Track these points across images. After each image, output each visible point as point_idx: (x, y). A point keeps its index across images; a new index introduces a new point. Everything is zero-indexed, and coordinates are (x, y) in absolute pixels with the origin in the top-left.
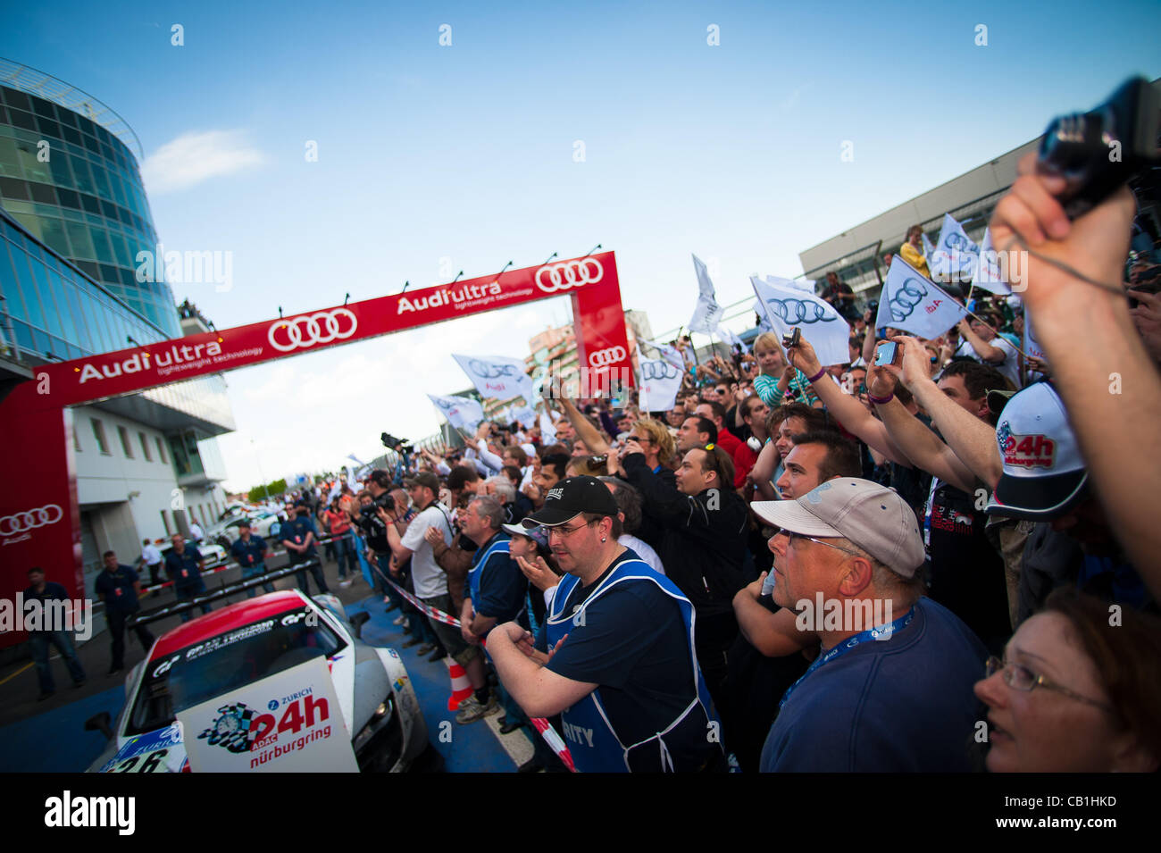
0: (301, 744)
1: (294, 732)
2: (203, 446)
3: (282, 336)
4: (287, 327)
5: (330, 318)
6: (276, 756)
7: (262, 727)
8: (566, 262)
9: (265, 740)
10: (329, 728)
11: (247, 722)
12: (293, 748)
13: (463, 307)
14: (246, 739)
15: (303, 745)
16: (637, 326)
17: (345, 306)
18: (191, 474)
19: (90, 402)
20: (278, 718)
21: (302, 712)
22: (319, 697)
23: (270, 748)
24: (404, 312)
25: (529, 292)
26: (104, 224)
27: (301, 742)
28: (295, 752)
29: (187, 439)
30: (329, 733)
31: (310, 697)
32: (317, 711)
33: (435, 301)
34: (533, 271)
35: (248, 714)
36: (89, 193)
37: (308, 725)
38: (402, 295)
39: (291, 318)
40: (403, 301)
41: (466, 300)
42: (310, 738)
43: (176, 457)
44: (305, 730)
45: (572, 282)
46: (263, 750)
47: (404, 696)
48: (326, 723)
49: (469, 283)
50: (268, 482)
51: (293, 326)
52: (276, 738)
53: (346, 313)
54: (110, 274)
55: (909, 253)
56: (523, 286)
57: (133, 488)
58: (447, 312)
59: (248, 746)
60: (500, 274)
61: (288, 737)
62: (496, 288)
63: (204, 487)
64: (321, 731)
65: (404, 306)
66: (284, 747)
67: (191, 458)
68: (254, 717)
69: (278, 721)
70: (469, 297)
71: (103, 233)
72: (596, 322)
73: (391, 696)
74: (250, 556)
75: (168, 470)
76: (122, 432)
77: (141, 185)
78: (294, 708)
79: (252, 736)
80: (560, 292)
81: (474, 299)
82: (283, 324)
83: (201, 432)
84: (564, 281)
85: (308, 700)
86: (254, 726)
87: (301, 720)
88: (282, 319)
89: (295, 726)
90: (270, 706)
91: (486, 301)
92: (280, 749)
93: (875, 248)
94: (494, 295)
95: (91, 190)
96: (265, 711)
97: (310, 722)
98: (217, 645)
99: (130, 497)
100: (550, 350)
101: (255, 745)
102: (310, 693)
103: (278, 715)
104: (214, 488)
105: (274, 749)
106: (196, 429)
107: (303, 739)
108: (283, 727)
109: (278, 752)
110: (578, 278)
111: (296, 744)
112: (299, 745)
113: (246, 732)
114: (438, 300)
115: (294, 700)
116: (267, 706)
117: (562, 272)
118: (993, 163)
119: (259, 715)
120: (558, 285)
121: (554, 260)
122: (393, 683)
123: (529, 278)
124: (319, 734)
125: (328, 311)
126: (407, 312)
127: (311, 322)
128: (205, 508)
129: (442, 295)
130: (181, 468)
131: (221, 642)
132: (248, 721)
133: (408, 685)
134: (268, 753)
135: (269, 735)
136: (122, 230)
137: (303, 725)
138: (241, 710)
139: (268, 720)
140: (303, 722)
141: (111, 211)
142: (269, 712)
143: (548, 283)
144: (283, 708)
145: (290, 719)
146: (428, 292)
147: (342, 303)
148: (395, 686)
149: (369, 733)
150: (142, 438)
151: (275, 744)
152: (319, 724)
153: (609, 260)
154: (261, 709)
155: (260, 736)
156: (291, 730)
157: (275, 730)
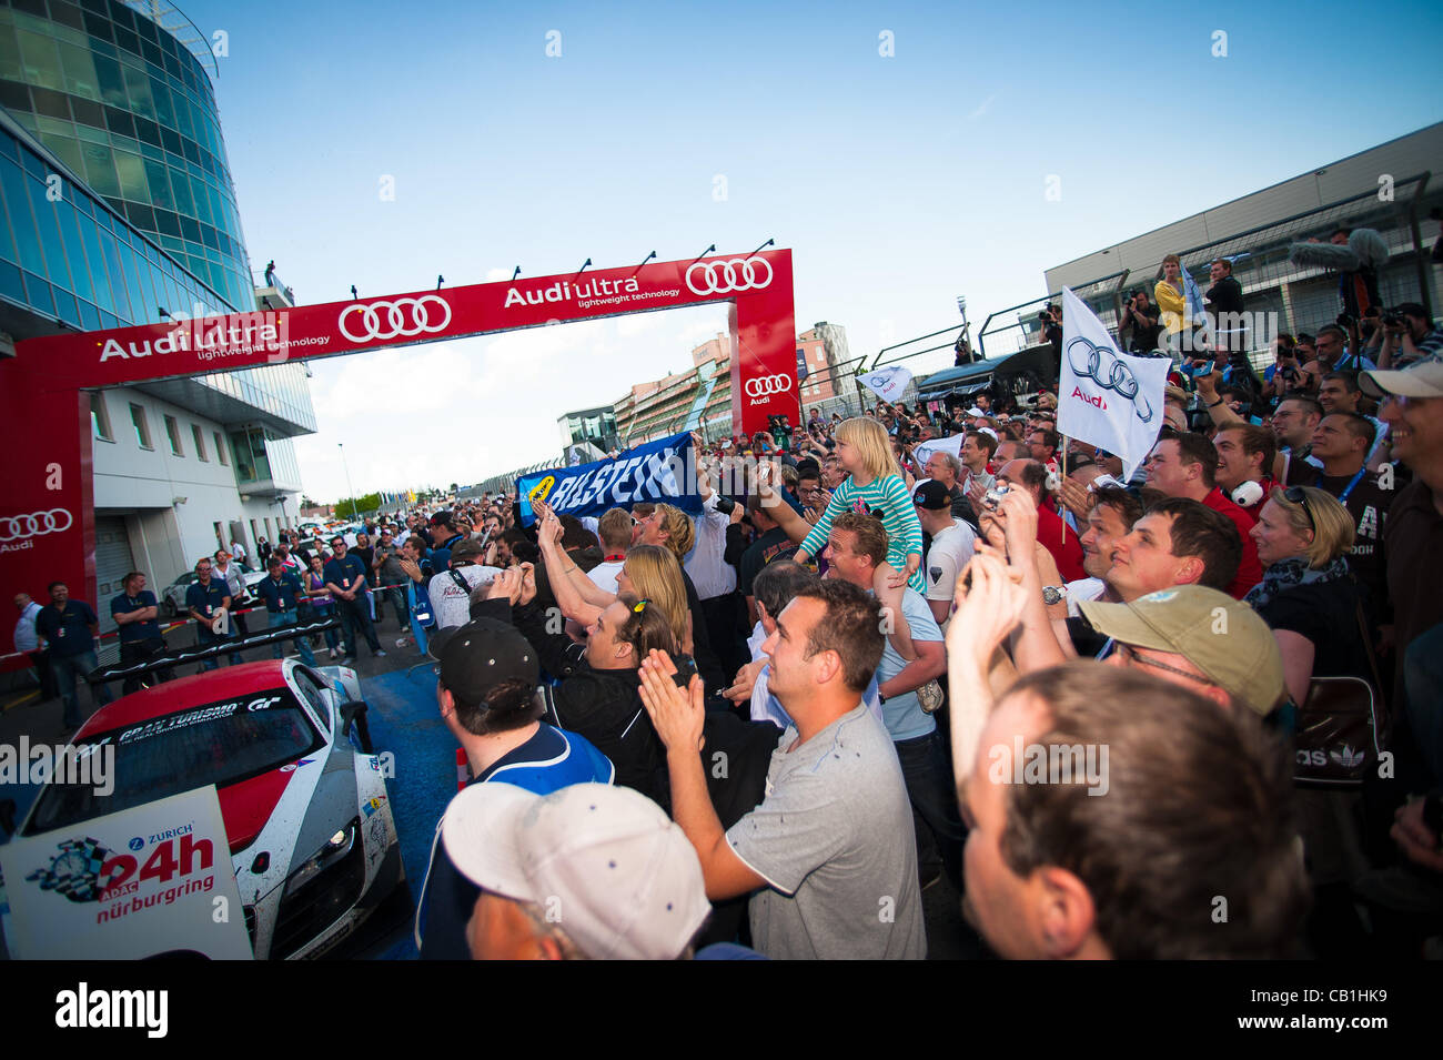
0: (171, 896)
1: (162, 880)
2: (272, 447)
3: (355, 323)
4: (363, 312)
5: (418, 305)
6: (134, 909)
7: (118, 871)
8: (727, 258)
9: (120, 889)
10: (212, 878)
11: (96, 865)
12: (159, 901)
13: (588, 305)
14: (94, 886)
15: (173, 898)
16: (831, 345)
17: (438, 292)
18: (255, 481)
19: (131, 383)
20: (141, 862)
21: (176, 855)
22: (202, 838)
23: (127, 899)
24: (512, 304)
25: (674, 293)
26: (164, 159)
27: (170, 894)
28: (162, 906)
29: (252, 437)
30: (211, 885)
31: (190, 837)
32: (197, 856)
33: (554, 295)
34: (681, 268)
35: (99, 854)
36: (146, 117)
37: (182, 873)
38: (513, 283)
39: (368, 302)
40: (512, 291)
41: (593, 297)
42: (183, 890)
43: (238, 457)
44: (177, 879)
45: (732, 285)
46: (116, 901)
47: (375, 822)
48: (208, 872)
49: (600, 275)
50: (359, 496)
51: (369, 311)
52: (136, 887)
53: (440, 301)
54: (169, 224)
55: (1167, 293)
56: (667, 286)
57: (180, 492)
58: (568, 311)
59: (96, 894)
60: (641, 266)
61: (153, 886)
62: (633, 284)
63: (274, 497)
64: (200, 882)
65: (513, 297)
66: (147, 899)
67: (257, 461)
68: (107, 858)
69: (141, 865)
70: (597, 294)
71: (162, 170)
72: (764, 336)
73: (356, 821)
74: (282, 601)
75: (228, 473)
76: (170, 423)
77: (215, 111)
78: (165, 849)
79: (102, 881)
80: (715, 297)
81: (604, 297)
82: (360, 308)
83: (271, 430)
84: (722, 284)
85: (186, 841)
86: (107, 869)
87: (174, 866)
88: (357, 302)
89: (165, 874)
90: (131, 845)
91: (618, 301)
92: (140, 902)
93: (1117, 280)
94: (630, 294)
95: (148, 112)
96: (125, 850)
97: (186, 869)
98: (160, 729)
99: (175, 504)
100: (718, 365)
101: (106, 894)
102: (189, 833)
103: (142, 857)
104: (285, 498)
105: (131, 901)
106: (265, 427)
107: (173, 890)
108: (147, 873)
109: (137, 905)
110: (741, 281)
111: (163, 897)
112: (167, 898)
113: (95, 877)
114: (557, 294)
115: (166, 840)
116: (127, 846)
117: (719, 271)
118: (1318, 172)
119: (114, 856)
120: (713, 287)
121: (710, 254)
122: (362, 804)
123: (675, 275)
124: (197, 885)
125: (416, 296)
126: (516, 306)
127: (394, 308)
128: (273, 523)
129: (562, 287)
130: (243, 472)
131: (166, 725)
132: (100, 863)
133: (385, 809)
134: (123, 906)
135: (127, 882)
136: (186, 168)
137: (176, 873)
138: (90, 848)
139: (128, 863)
140: (176, 868)
141: (173, 142)
142: (129, 852)
143: (702, 285)
144: (149, 849)
145: (158, 863)
146: (546, 282)
147: (435, 288)
148: (365, 808)
149: (314, 869)
150: (196, 431)
151: (134, 894)
152: (198, 873)
153: (783, 262)
154: (119, 848)
155: (114, 883)
156: (158, 878)
157: (136, 876)
